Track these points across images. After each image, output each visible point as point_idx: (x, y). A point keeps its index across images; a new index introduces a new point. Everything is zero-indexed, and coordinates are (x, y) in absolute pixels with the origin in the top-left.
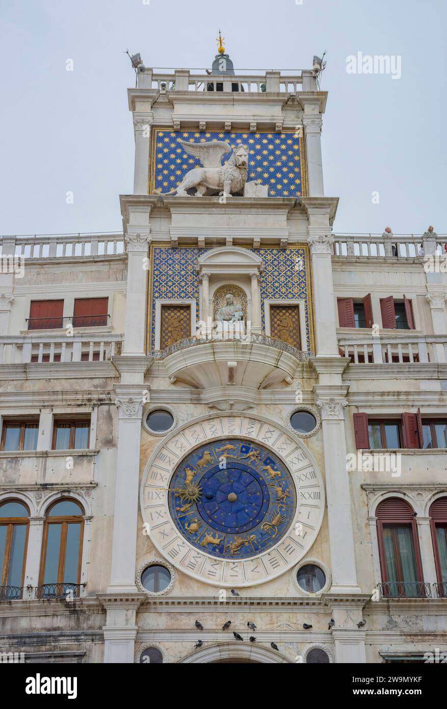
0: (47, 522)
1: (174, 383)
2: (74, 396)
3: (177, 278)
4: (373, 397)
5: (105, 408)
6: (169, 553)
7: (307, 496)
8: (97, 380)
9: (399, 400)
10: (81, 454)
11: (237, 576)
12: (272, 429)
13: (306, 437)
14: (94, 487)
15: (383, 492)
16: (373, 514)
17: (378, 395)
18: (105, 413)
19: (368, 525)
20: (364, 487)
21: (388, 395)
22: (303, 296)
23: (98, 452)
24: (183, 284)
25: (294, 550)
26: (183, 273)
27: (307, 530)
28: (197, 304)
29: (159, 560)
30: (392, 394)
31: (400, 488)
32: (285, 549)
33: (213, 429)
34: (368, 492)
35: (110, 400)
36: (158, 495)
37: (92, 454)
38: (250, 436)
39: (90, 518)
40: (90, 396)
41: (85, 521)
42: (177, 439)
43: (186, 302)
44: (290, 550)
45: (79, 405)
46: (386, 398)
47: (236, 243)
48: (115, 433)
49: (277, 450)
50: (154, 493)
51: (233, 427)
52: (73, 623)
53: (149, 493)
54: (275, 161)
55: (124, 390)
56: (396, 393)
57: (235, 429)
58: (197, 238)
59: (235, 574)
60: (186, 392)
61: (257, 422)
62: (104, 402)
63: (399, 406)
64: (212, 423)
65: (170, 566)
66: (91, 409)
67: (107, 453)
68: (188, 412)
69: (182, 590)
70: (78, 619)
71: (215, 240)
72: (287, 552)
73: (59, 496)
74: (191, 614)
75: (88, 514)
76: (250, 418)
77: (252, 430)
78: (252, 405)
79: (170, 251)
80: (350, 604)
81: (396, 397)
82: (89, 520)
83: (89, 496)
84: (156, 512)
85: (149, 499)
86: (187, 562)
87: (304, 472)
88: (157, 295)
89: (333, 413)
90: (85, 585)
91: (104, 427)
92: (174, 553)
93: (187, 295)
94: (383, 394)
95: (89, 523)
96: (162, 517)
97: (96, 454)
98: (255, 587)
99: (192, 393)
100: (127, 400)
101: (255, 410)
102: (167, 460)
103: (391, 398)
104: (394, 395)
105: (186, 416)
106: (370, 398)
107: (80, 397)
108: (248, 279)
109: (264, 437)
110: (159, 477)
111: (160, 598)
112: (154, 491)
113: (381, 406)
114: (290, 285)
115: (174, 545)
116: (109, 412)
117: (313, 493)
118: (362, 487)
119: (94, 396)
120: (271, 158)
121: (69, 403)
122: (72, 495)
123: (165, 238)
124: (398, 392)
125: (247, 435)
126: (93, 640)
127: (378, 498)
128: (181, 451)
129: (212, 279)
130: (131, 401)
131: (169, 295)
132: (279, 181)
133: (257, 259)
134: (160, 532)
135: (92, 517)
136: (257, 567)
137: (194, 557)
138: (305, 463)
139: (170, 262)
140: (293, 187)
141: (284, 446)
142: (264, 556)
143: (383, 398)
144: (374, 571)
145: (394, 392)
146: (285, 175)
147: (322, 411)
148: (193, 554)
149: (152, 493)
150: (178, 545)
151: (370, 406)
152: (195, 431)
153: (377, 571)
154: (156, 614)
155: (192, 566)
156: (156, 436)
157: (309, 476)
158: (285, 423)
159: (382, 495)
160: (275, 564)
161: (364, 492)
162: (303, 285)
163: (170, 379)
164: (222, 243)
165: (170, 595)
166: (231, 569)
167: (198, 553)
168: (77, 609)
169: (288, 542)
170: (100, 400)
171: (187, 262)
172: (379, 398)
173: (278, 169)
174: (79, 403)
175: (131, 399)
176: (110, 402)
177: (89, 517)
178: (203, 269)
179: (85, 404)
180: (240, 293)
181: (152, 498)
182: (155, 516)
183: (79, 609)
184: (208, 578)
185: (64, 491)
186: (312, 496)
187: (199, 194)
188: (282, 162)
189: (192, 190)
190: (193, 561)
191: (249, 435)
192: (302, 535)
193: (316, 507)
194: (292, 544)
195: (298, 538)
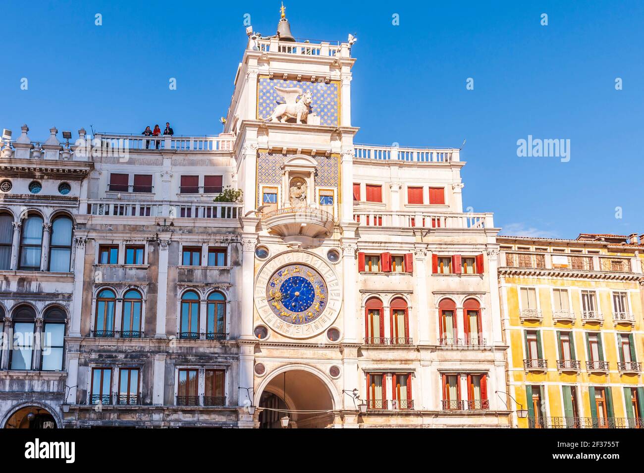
0: (209, 302)
1: (270, 233)
2: (219, 237)
3: (270, 171)
5: (235, 244)
6: (267, 321)
8: (230, 228)
9: (380, 246)
10: (223, 269)
11: (299, 333)
12: (318, 259)
13: (335, 264)
14: (231, 286)
15: (370, 294)
16: (364, 305)
18: (234, 247)
19: (361, 310)
21: (376, 243)
22: (336, 185)
23: (232, 268)
24: (274, 175)
25: (326, 321)
26: (274, 168)
27: (333, 312)
28: (281, 187)
29: (263, 324)
30: (378, 242)
31: (378, 292)
32: (322, 320)
33: (289, 258)
34: (362, 293)
35: (237, 240)
36: (261, 291)
37: (229, 269)
39: (229, 302)
40: (227, 237)
41: (227, 303)
42: (271, 263)
43: (276, 186)
44: (324, 321)
45: (221, 243)
46: (374, 245)
47: (303, 152)
48: (240, 259)
49: (320, 270)
52: (223, 351)
53: (257, 290)
54: (323, 101)
55: (246, 235)
56: (380, 242)
57: (299, 258)
58: (283, 148)
59: (298, 331)
61: (311, 255)
62: (234, 241)
63: (380, 249)
64: (289, 254)
65: (268, 327)
66: (228, 244)
67: (236, 268)
68: (276, 248)
69: (274, 338)
70: (226, 349)
71: (291, 150)
73: (214, 290)
74: (278, 350)
75: (228, 299)
76: (307, 253)
77: (308, 259)
79: (267, 154)
80: (352, 347)
81: (379, 244)
83: (228, 290)
84: (261, 300)
85: (257, 293)
86: (275, 326)
87: (333, 282)
88: (260, 181)
89: (349, 252)
90: (228, 334)
91: (234, 254)
92: (270, 321)
93: (276, 182)
94: (373, 242)
95: (229, 304)
96: (264, 303)
98: (308, 338)
99: (280, 238)
100: (247, 241)
101: (310, 249)
102: (265, 273)
103: (377, 245)
105: (276, 251)
106: (367, 244)
107: (222, 237)
108: (308, 174)
109: (314, 263)
110: (262, 282)
111: (262, 342)
112: (260, 289)
113: (372, 249)
114: (329, 178)
115: (270, 317)
116: (236, 246)
117: (336, 293)
118: (360, 290)
119: (229, 237)
120: (322, 99)
121: (217, 241)
122: (220, 289)
123: (265, 146)
125: (305, 262)
126: (233, 359)
127: (367, 296)
128: (273, 269)
129: (291, 173)
130: (250, 242)
131: (267, 181)
132: (326, 114)
133: (314, 162)
134: (263, 310)
136: (309, 328)
137: (279, 323)
138: (333, 278)
139: (267, 161)
140: (333, 118)
141: (323, 269)
142: (312, 324)
144: (362, 332)
146: (329, 110)
147: (344, 251)
148: (279, 321)
150: (272, 317)
151: (367, 249)
152: (280, 259)
153: (364, 332)
155: (278, 327)
156: (260, 260)
157: (335, 285)
158: (325, 256)
160: (317, 328)
162: (336, 179)
163: (269, 230)
164: (294, 152)
165: (268, 341)
166: (297, 329)
167: (281, 321)
168: (225, 345)
169: (324, 316)
170: (232, 240)
171: (276, 162)
172: (371, 244)
173: (325, 106)
174: (222, 241)
175: (249, 241)
178: (286, 167)
179: (225, 242)
180: (303, 182)
181: (259, 293)
182: (260, 302)
184: (286, 333)
185: (216, 288)
186: (336, 295)
187: (283, 121)
188: (328, 102)
189: (279, 118)
190: (278, 325)
191: (307, 262)
192: (330, 314)
193: (338, 300)
194: (326, 318)
195: (328, 316)
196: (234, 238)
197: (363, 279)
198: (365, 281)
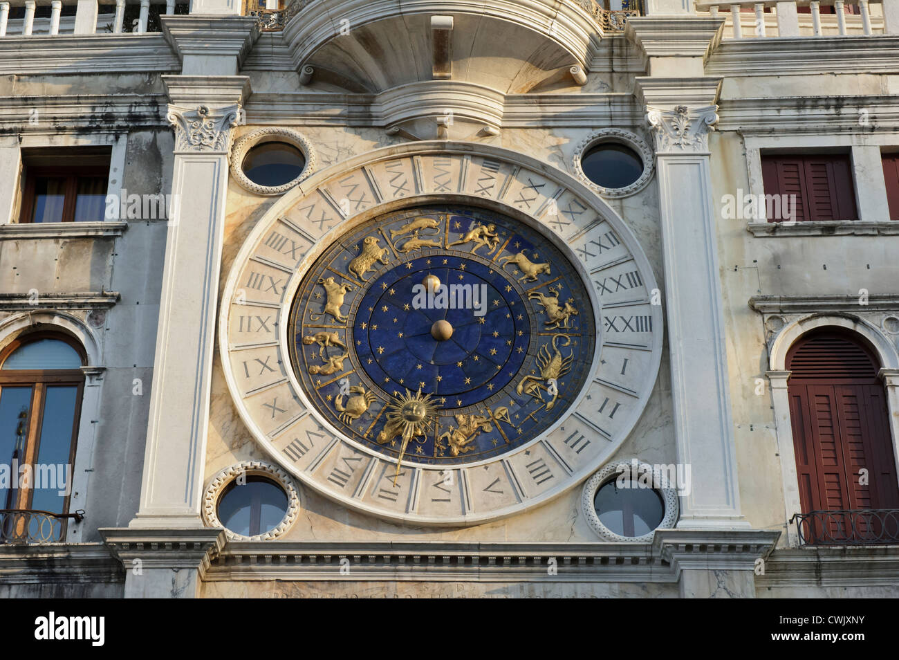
1: (309, 83)
2: (73, 110)
4: (779, 110)
5: (147, 136)
6: (284, 451)
7: (619, 324)
8: (130, 77)
10: (84, 234)
11: (449, 500)
12: (538, 180)
13: (620, 198)
14: (111, 305)
15: (803, 316)
16: (779, 364)
17: (790, 107)
18: (144, 148)
19: (768, 388)
20: (757, 305)
21: (814, 107)
25: (588, 442)
27: (622, 399)
30: (823, 102)
32: (566, 442)
33: (399, 182)
34: (767, 317)
35: (157, 118)
36: (263, 324)
37: (111, 234)
38: (486, 197)
39: (99, 372)
40: (109, 110)
41: (87, 378)
42: (312, 203)
44: (577, 443)
46: (808, 112)
48: (165, 191)
49: (550, 226)
50: (254, 320)
51: (446, 177)
53: (242, 318)
55: (187, 91)
56: (833, 102)
57: (449, 181)
59: (444, 495)
60: (335, 102)
61: (502, 166)
62: (143, 124)
63: (840, 129)
64: (396, 169)
65: (286, 478)
66: (112, 137)
67: (145, 231)
68: (340, 145)
69: (313, 528)
72: (572, 447)
73: (30, 323)
74: (335, 585)
75: (94, 363)
76: (486, 158)
77: (492, 182)
78: (491, 130)
80: (724, 556)
81: (832, 111)
82: (96, 377)
83: (98, 324)
84: (258, 360)
85: (241, 331)
87: (615, 272)
89: (682, 140)
90: (78, 519)
91: (141, 177)
92: (296, 450)
94: (801, 103)
95: (95, 382)
96: (272, 370)
97: (119, 234)
98: (491, 524)
99: (349, 103)
100: (195, 113)
101: (499, 139)
102: (288, 246)
103: (821, 112)
104: (827, 107)
105: (335, 154)
106: (771, 113)
107: (86, 111)
109: (519, 198)
110: (267, 283)
112: (255, 312)
113: (798, 131)
115: (298, 432)
116: (153, 146)
117: (634, 319)
118: (752, 305)
119: (120, 109)
121: (61, 125)
122: (57, 321)
124: (838, 99)
125: (478, 195)
127: (792, 331)
128: (321, 228)
130: (204, 116)
134: (266, 404)
135: (104, 369)
136: (498, 480)
137: (344, 459)
138: (616, 253)
141: (567, 218)
142: (516, 457)
143: (803, 112)
144: (782, 490)
145: (827, 99)
147: (658, 135)
148: (344, 452)
149: (250, 317)
150: (308, 432)
151: (772, 131)
152: (356, 186)
153: (790, 489)
154: (249, 583)
155: (339, 478)
156: (263, 195)
157: (624, 281)
158: (571, 167)
159: (801, 322)
160: (541, 474)
161: (759, 318)
163: (299, 73)
166: (436, 485)
167: (357, 450)
168: (57, 570)
169: (575, 425)
170: (133, 118)
172: (792, 113)
174: (85, 124)
175: (204, 111)
176: (155, 124)
177: (95, 369)
179: (98, 128)
181: (249, 331)
182: (255, 368)
183: (63, 570)
184: (378, 504)
186: (633, 324)
190: (343, 467)
191: (483, 194)
192: (608, 410)
193: (643, 348)
194: (584, 431)
195: (599, 420)
196: (142, 110)
197: (768, 254)
198: (777, 262)
